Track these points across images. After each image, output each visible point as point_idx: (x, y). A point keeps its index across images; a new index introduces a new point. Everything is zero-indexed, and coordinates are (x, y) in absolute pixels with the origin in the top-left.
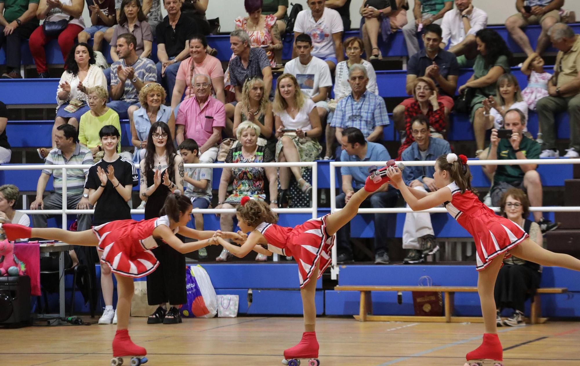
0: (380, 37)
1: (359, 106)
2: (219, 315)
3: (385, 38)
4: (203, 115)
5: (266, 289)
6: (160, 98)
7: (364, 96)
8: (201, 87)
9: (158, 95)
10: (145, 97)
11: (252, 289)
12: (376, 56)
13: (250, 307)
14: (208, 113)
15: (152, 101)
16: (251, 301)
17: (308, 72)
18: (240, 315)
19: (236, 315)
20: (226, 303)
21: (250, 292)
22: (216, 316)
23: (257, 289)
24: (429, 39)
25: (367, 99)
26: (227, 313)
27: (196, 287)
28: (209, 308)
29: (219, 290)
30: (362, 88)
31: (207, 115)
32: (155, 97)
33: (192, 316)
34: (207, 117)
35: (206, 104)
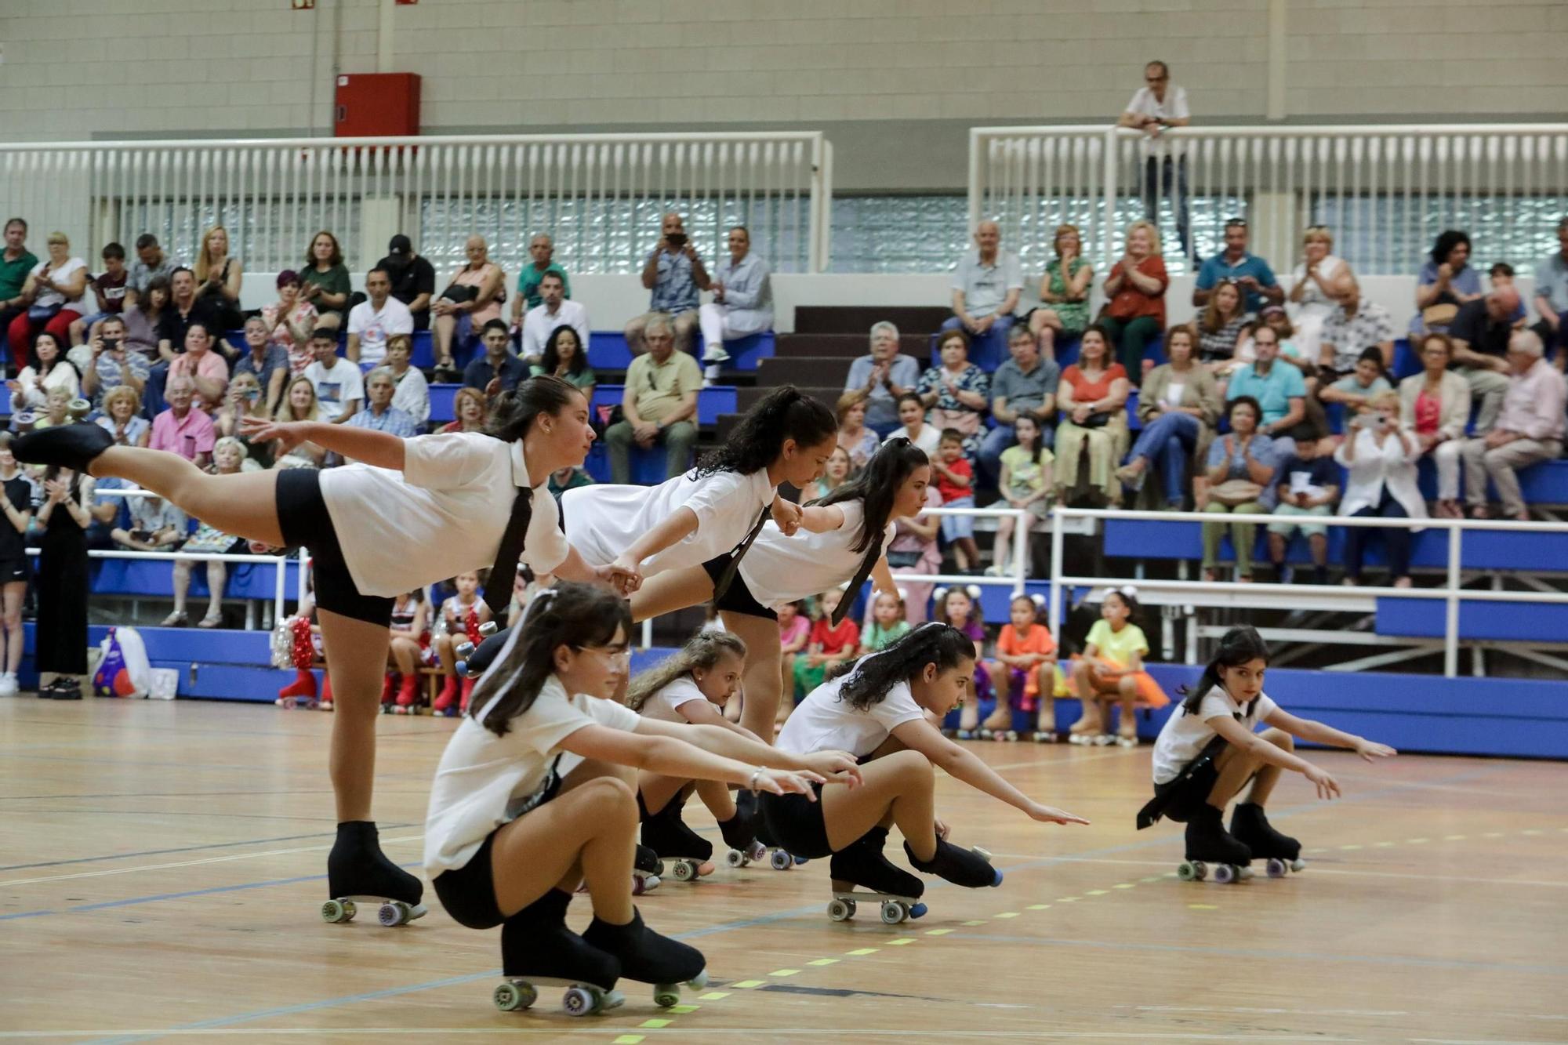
0: (454, 340)
1: (379, 425)
2: (151, 696)
3: (462, 341)
4: (182, 434)
5: (216, 663)
6: (130, 407)
7: (387, 413)
8: (179, 396)
9: (128, 403)
10: (111, 404)
11: (198, 662)
12: (445, 365)
13: (192, 686)
14: (189, 431)
15: (119, 410)
16: (196, 678)
17: (331, 380)
18: (180, 696)
19: (172, 696)
20: (159, 679)
21: (195, 666)
22: (147, 697)
23: (205, 663)
24: (492, 339)
25: (390, 416)
26: (160, 694)
27: (121, 656)
28: (136, 685)
29: (154, 662)
30: (385, 400)
31: (189, 434)
32: (123, 405)
33: (114, 695)
34: (188, 437)
35: (186, 419)
